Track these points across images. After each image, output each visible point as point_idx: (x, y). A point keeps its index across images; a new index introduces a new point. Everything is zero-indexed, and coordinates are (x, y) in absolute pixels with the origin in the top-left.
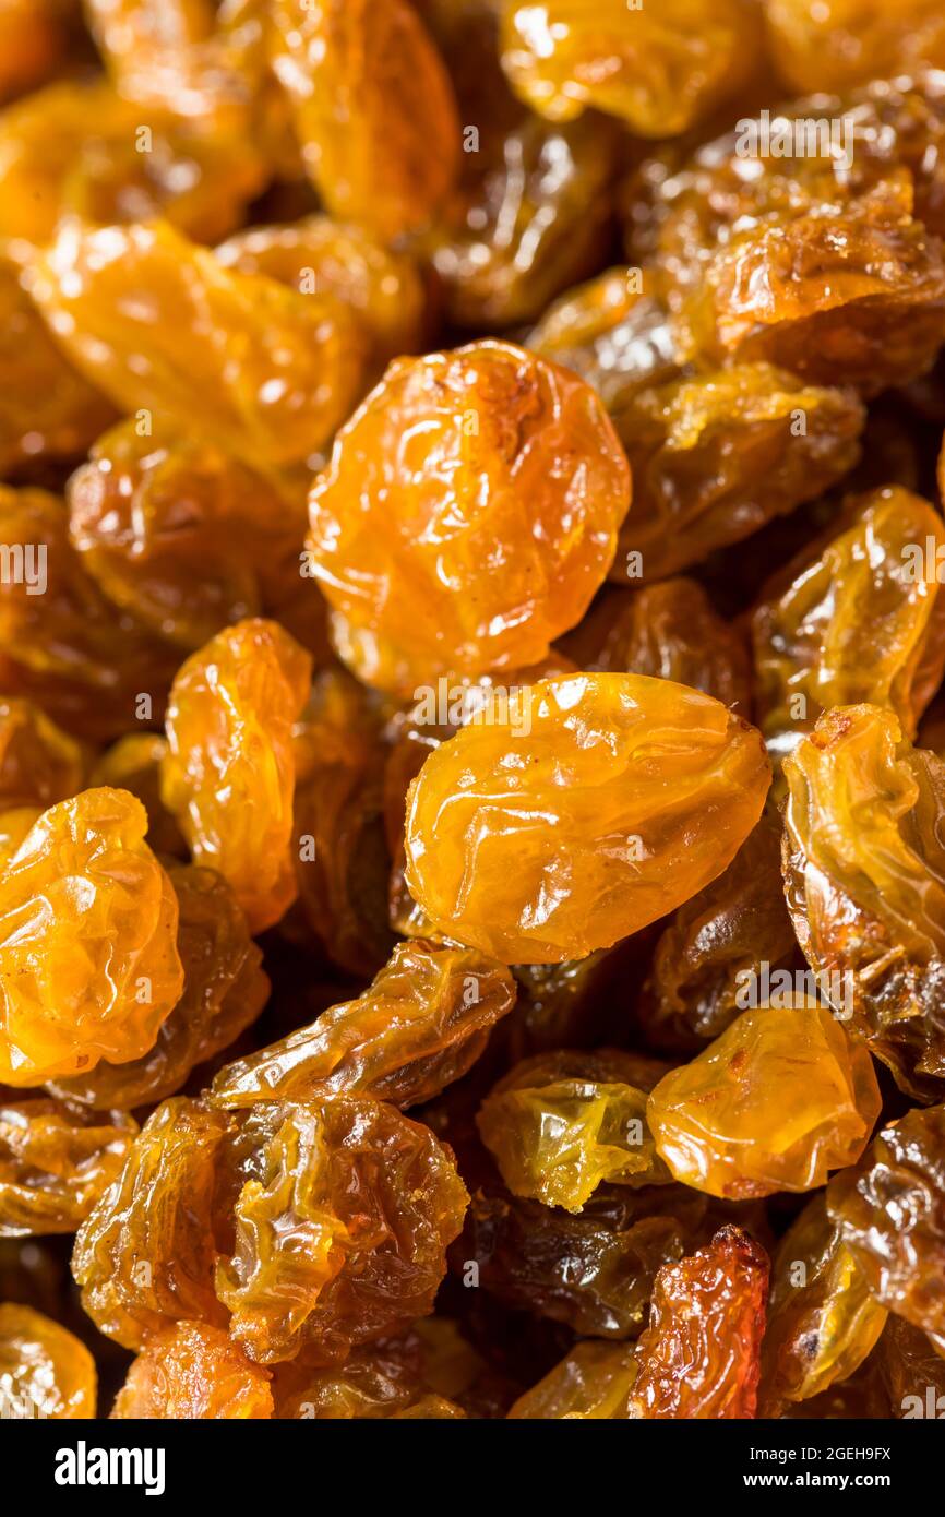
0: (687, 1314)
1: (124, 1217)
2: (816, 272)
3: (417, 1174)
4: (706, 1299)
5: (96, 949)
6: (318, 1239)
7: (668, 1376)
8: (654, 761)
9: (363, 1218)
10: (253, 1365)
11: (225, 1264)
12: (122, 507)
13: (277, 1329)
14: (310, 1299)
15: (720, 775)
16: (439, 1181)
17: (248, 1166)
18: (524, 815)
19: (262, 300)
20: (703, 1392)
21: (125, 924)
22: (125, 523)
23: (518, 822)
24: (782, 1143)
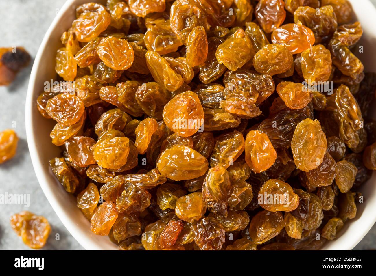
0: (171, 229)
1: (108, 188)
2: (239, 109)
3: (145, 199)
4: (174, 229)
5: (116, 157)
6: (129, 203)
7: (166, 234)
8: (193, 163)
9: (136, 201)
10: (117, 212)
11: (119, 197)
12: (143, 95)
13: (121, 209)
14: (126, 208)
15: (200, 169)
16: (147, 201)
17: (126, 188)
18: (174, 164)
19: (172, 74)
20: (169, 239)
21: (121, 155)
22: (142, 96)
23: (173, 165)
24: (189, 217)
